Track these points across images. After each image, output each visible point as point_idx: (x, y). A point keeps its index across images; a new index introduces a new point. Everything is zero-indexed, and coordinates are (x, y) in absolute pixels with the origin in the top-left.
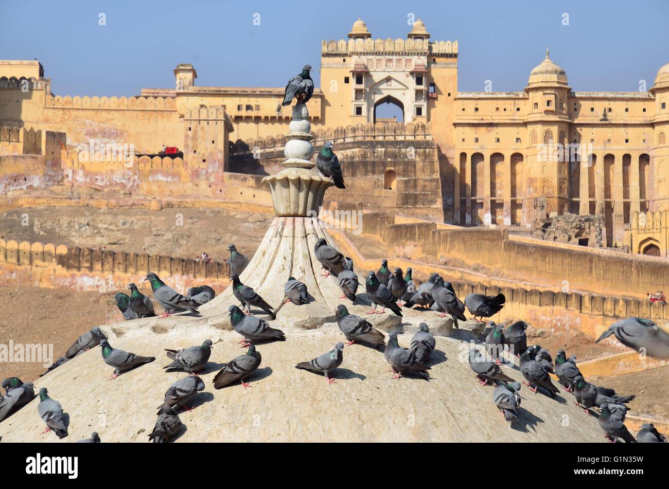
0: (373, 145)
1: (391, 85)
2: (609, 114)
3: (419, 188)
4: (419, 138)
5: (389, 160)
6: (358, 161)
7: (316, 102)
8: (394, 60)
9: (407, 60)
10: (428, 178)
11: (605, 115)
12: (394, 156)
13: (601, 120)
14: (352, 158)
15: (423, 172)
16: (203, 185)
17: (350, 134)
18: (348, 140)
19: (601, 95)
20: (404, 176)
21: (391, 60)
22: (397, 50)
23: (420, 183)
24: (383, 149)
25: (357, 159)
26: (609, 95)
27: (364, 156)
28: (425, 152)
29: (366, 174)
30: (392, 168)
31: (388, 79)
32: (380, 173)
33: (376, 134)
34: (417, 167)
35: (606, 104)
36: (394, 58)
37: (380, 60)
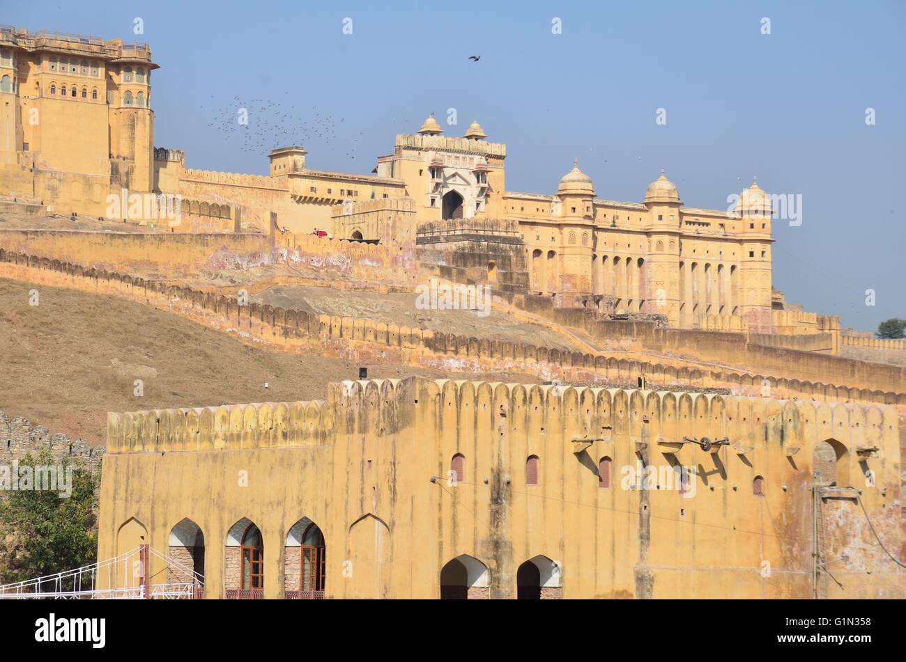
0: (478, 238)
1: (455, 181)
2: (616, 221)
3: (514, 281)
4: (510, 235)
5: (491, 253)
6: (468, 253)
7: (402, 192)
8: (461, 158)
9: (470, 158)
10: (520, 272)
11: (614, 222)
12: (494, 250)
13: (612, 226)
14: (463, 249)
15: (517, 266)
16: (400, 271)
17: (459, 228)
18: (458, 233)
19: (611, 204)
20: (502, 269)
21: (457, 157)
22: (464, 149)
23: (515, 276)
24: (486, 243)
25: (467, 251)
26: (618, 204)
27: (472, 248)
28: (517, 247)
29: (474, 266)
30: (493, 261)
31: (454, 175)
32: (485, 265)
33: (479, 229)
34: (512, 261)
35: (614, 211)
36: (461, 156)
37: (449, 156)
